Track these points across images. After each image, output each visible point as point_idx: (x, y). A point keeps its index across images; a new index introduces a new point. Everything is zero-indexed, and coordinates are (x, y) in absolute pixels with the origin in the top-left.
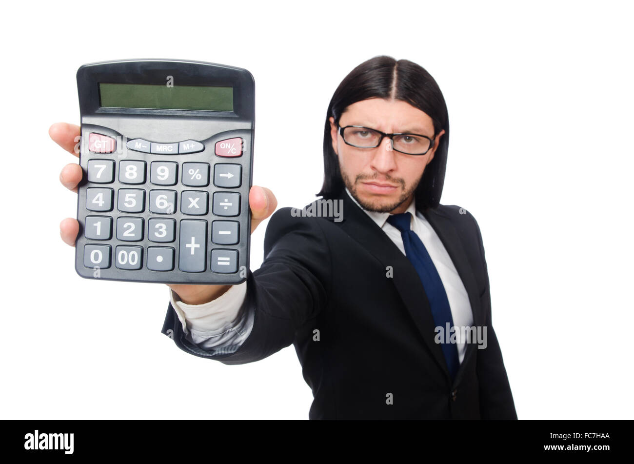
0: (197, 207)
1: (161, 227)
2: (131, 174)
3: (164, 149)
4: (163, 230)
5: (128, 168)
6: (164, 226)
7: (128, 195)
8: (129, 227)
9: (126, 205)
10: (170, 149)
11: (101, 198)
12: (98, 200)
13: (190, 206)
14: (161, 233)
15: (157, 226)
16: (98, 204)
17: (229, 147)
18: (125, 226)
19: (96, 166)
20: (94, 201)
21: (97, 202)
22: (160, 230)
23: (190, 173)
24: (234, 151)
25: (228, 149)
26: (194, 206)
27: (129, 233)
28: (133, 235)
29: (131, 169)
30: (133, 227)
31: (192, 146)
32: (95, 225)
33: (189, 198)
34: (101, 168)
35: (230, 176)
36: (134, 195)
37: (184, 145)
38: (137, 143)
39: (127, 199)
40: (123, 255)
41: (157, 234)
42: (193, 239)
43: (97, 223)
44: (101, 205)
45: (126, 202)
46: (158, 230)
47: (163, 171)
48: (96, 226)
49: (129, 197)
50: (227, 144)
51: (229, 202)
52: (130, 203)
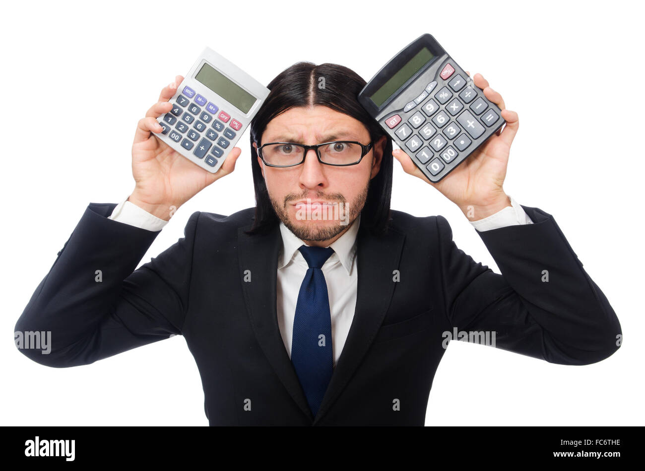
0: (457, 107)
1: (450, 130)
2: (418, 121)
3: (421, 98)
4: (452, 130)
5: (413, 120)
6: (451, 128)
7: (424, 131)
8: (437, 142)
9: (427, 135)
10: (424, 95)
11: (415, 142)
12: (414, 144)
13: (454, 110)
14: (453, 132)
15: (448, 130)
16: (416, 146)
18: (435, 143)
19: (400, 132)
20: (413, 146)
23: (441, 97)
24: (450, 71)
25: (447, 73)
27: (440, 144)
28: (442, 143)
29: (416, 119)
30: (439, 140)
31: (432, 86)
33: (451, 107)
35: (458, 82)
36: (427, 128)
38: (407, 107)
39: (425, 132)
40: (446, 156)
41: (451, 134)
42: (468, 121)
43: (422, 153)
44: (417, 145)
46: (450, 132)
47: (429, 107)
48: (424, 155)
49: (426, 130)
50: (445, 71)
51: (468, 93)
52: (428, 132)
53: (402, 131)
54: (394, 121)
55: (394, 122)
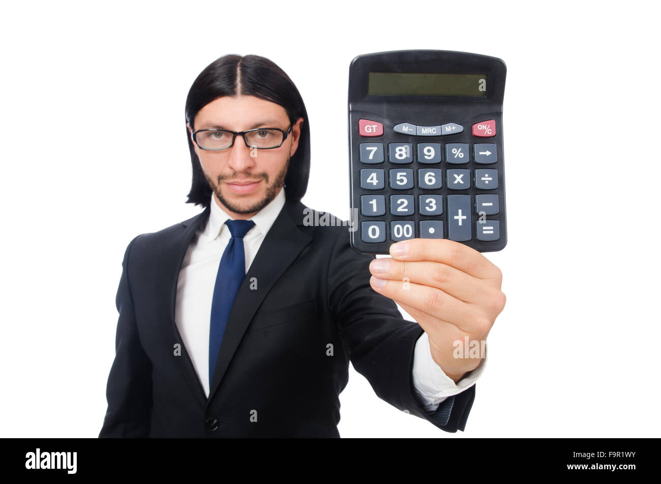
0: (462, 183)
1: (431, 202)
2: (401, 155)
3: (428, 131)
4: (433, 204)
5: (397, 149)
6: (434, 201)
7: (399, 174)
8: (402, 203)
9: (398, 183)
10: (434, 131)
11: (375, 178)
12: (372, 179)
13: (456, 182)
14: (431, 207)
15: (427, 201)
16: (372, 183)
17: (485, 128)
18: (399, 202)
19: (368, 148)
20: (369, 181)
21: (371, 181)
22: (431, 205)
23: (453, 151)
24: (490, 132)
25: (485, 130)
26: (459, 182)
27: (403, 208)
28: (406, 210)
29: (401, 150)
30: (406, 203)
31: (454, 128)
32: (370, 202)
33: (454, 175)
34: (372, 150)
35: (488, 153)
36: (405, 174)
37: (446, 128)
38: (404, 127)
39: (398, 178)
40: (398, 229)
41: (427, 208)
42: (460, 211)
43: (372, 200)
44: (375, 184)
45: (398, 180)
46: (428, 205)
47: (429, 151)
48: (372, 204)
49: (401, 176)
50: (483, 126)
51: (489, 177)
52: (402, 181)
53: (371, 151)
54: (372, 128)
55: (370, 129)
